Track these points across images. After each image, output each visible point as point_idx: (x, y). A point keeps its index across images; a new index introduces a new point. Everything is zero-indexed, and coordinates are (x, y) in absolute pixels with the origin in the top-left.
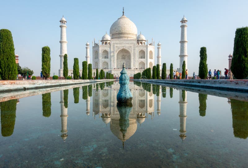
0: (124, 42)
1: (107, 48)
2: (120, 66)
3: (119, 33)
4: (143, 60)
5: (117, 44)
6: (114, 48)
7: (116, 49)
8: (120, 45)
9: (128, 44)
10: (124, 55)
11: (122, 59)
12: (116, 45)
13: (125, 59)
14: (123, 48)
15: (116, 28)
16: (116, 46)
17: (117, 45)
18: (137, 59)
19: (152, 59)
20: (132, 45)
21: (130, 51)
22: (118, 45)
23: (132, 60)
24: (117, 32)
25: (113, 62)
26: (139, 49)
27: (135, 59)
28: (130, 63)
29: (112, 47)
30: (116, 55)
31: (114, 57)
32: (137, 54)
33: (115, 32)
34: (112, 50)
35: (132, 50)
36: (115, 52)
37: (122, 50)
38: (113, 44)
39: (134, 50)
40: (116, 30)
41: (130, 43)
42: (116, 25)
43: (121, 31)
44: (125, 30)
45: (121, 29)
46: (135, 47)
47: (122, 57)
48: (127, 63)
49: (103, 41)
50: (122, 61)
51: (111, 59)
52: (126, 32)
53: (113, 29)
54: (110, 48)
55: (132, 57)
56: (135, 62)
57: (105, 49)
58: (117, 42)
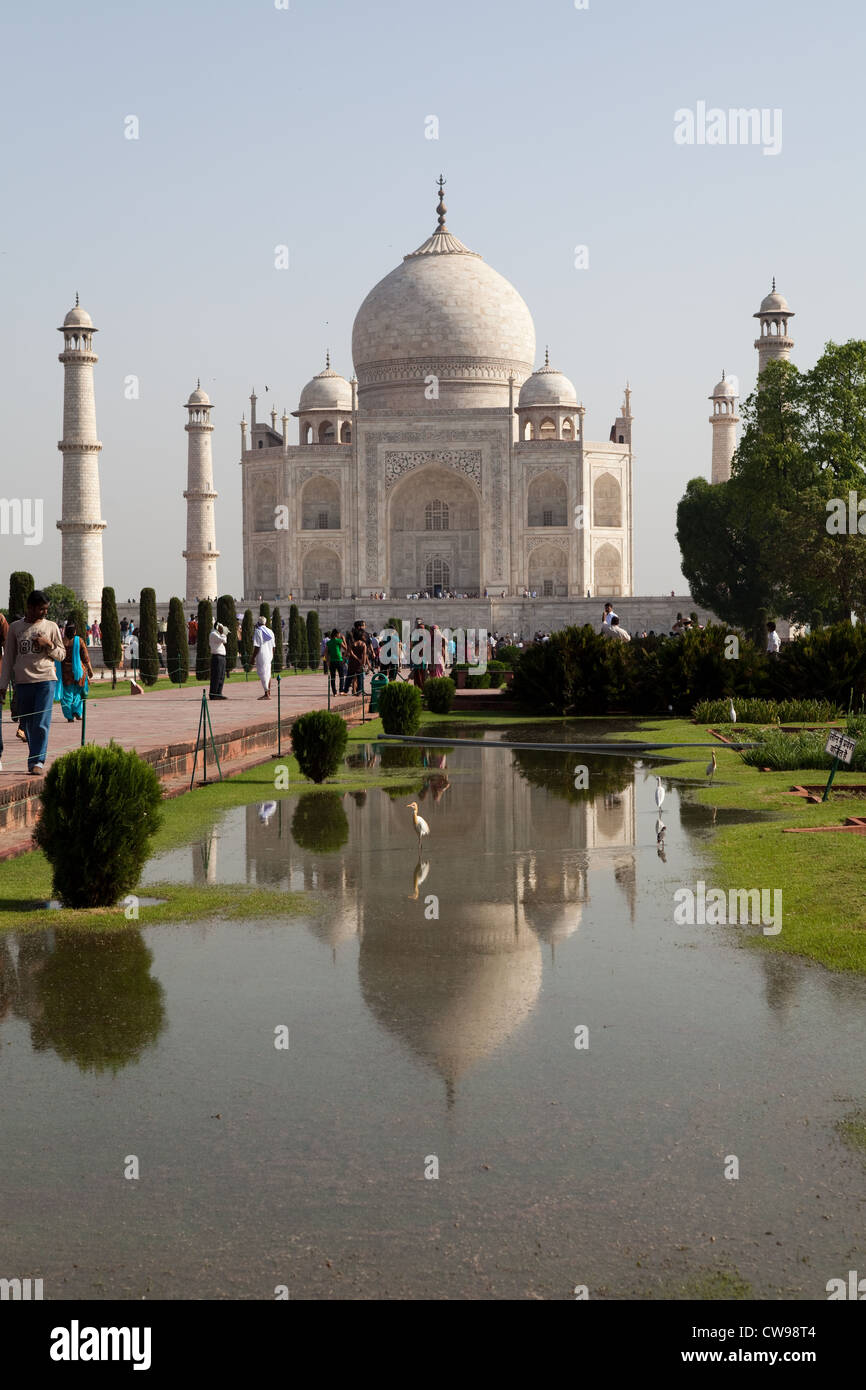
0: (438, 426)
1: (330, 464)
2: (413, 573)
3: (408, 360)
4: (552, 534)
5: (391, 439)
6: (371, 465)
7: (385, 468)
8: (413, 447)
9: (462, 435)
10: (437, 503)
11: (428, 528)
12: (383, 447)
13: (446, 527)
14: (428, 463)
15: (387, 328)
16: (389, 454)
17: (393, 447)
18: (521, 523)
19: (618, 525)
20: (485, 447)
21: (470, 479)
22: (402, 447)
23: (487, 537)
25: (371, 549)
26: (530, 469)
27: (505, 531)
28: (477, 556)
29: (361, 460)
30: (383, 509)
31: (376, 521)
32: (516, 501)
33: (383, 349)
34: (362, 473)
35: (487, 475)
36: (380, 487)
37: (428, 473)
38: (369, 437)
39: (497, 473)
40: (392, 341)
41: (475, 433)
42: (393, 305)
43: (425, 345)
44: (450, 337)
45: (420, 332)
46: (505, 458)
47: (428, 514)
48: (460, 551)
49: (309, 418)
50: (427, 539)
51: (355, 531)
52: (454, 352)
53: (370, 330)
54: (353, 466)
55: (487, 520)
56: (506, 550)
57: (317, 473)
58: (394, 427)
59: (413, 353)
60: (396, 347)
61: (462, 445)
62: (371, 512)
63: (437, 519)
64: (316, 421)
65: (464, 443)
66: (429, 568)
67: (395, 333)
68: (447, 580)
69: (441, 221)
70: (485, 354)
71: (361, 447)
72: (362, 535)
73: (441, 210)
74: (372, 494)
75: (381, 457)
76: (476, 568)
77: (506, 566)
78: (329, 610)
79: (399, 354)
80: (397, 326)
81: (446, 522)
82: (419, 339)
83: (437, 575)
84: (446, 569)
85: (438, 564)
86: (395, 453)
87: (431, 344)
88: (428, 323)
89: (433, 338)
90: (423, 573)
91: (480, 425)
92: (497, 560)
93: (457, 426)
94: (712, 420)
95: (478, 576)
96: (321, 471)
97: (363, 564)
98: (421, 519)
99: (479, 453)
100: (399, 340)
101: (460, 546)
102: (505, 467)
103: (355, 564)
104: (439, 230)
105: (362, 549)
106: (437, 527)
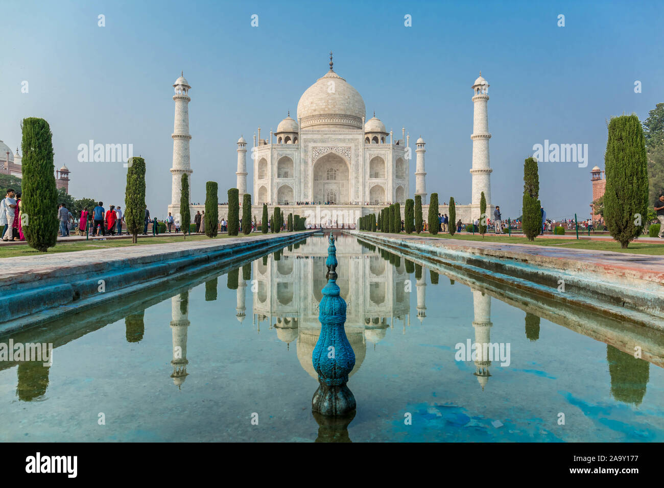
0: (333, 137)
1: (289, 152)
2: (322, 197)
3: (321, 115)
4: (379, 180)
5: (315, 142)
6: (306, 151)
7: (311, 153)
8: (324, 145)
9: (344, 140)
10: (332, 169)
11: (328, 179)
12: (311, 145)
13: (335, 179)
14: (329, 151)
16: (314, 148)
17: (315, 145)
18: (367, 176)
19: (405, 178)
20: (352, 145)
21: (346, 158)
22: (319, 145)
23: (353, 182)
24: (317, 113)
25: (306, 187)
26: (370, 155)
27: (361, 179)
28: (348, 190)
29: (302, 150)
30: (311, 169)
31: (308, 175)
32: (365, 167)
33: (310, 111)
34: (302, 155)
35: (353, 157)
36: (310, 161)
37: (329, 155)
38: (306, 141)
39: (358, 156)
40: (313, 108)
41: (349, 140)
42: (314, 95)
43: (326, 109)
44: (336, 106)
45: (324, 104)
46: (361, 150)
47: (328, 173)
48: (341, 189)
49: (281, 136)
50: (327, 183)
51: (299, 179)
53: (305, 105)
54: (299, 152)
55: (352, 175)
56: (361, 187)
57: (284, 155)
58: (315, 137)
59: (322, 113)
60: (315, 110)
61: (343, 145)
62: (305, 171)
64: (284, 137)
65: (345, 144)
66: (328, 195)
67: (315, 105)
68: (335, 200)
70: (349, 114)
72: (302, 180)
73: (331, 64)
74: (306, 163)
75: (310, 149)
76: (347, 195)
77: (361, 193)
78: (290, 209)
79: (315, 113)
80: (316, 102)
81: (335, 177)
82: (324, 107)
83: (331, 198)
84: (335, 195)
85: (332, 192)
86: (316, 147)
88: (328, 101)
89: (330, 107)
90: (326, 197)
91: (350, 137)
92: (357, 191)
93: (342, 137)
95: (349, 197)
96: (286, 154)
97: (302, 192)
98: (325, 175)
99: (350, 148)
100: (317, 107)
101: (341, 186)
102: (361, 154)
103: (299, 192)
104: (331, 70)
105: (302, 185)
106: (332, 179)
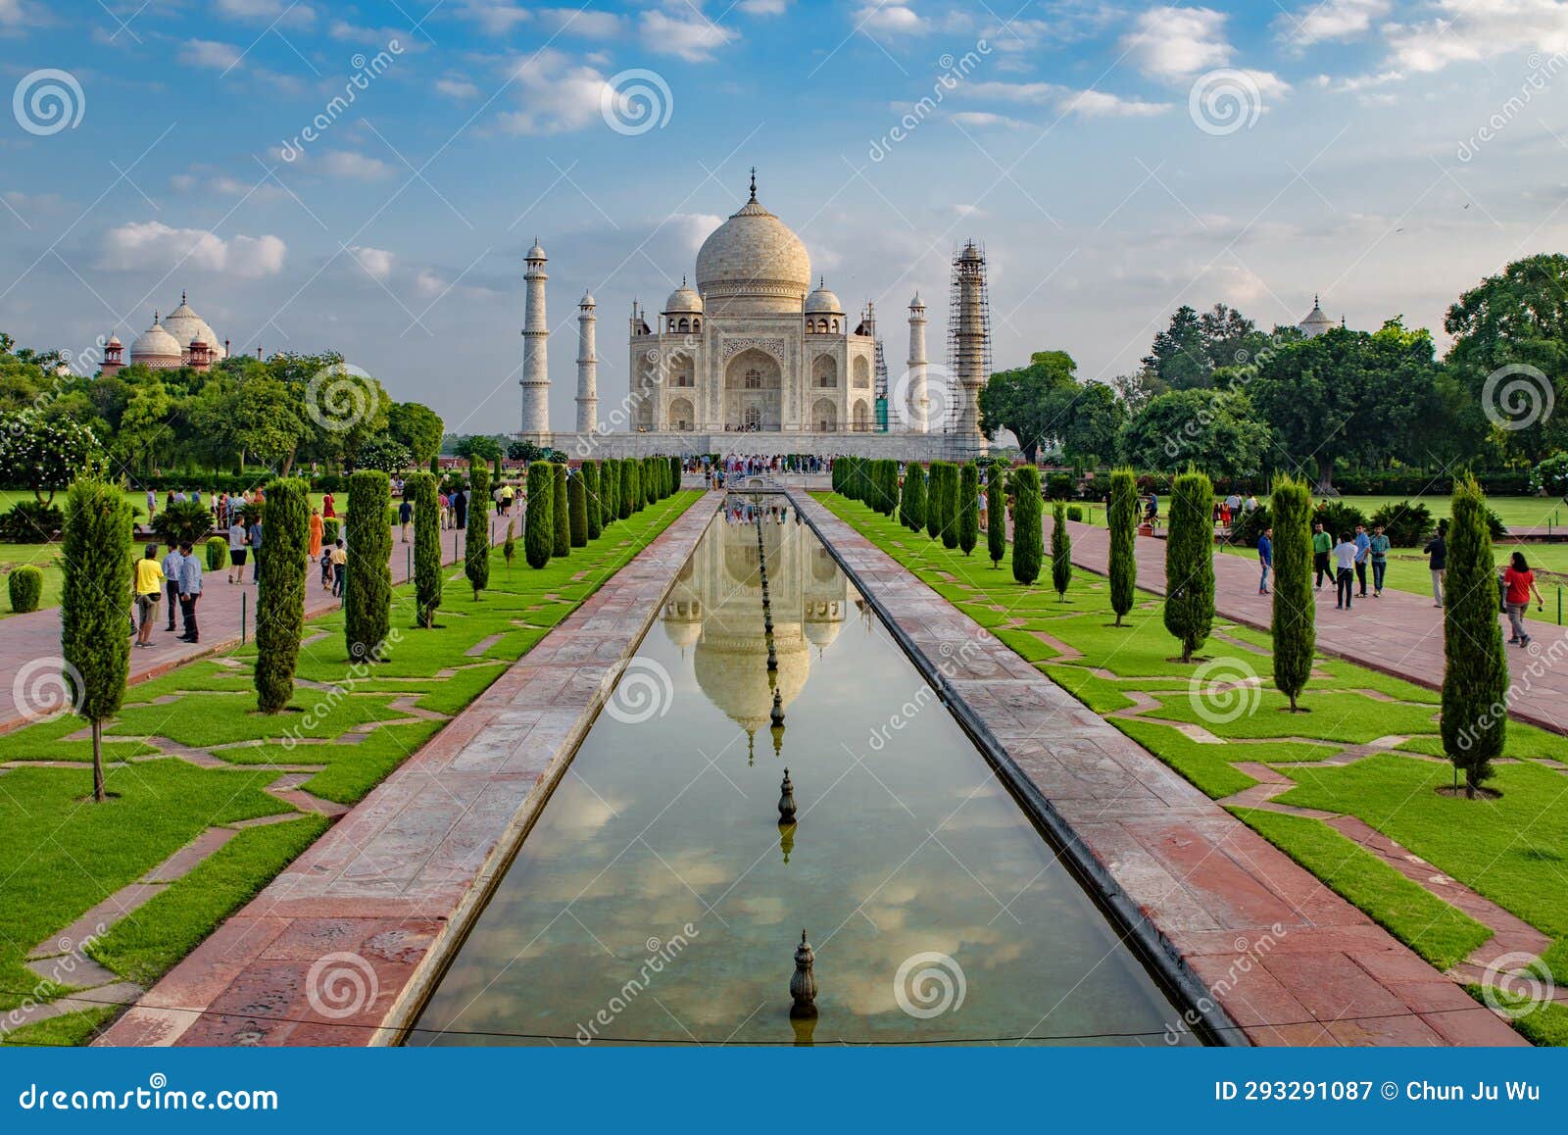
0: (756, 323)
2: (738, 415)
3: (736, 281)
4: (828, 392)
5: (727, 330)
6: (714, 346)
7: (722, 349)
8: (742, 336)
9: (772, 329)
10: (753, 371)
11: (747, 386)
12: (723, 335)
13: (758, 386)
14: (750, 346)
15: (719, 260)
16: (726, 340)
17: (726, 336)
18: (807, 386)
19: (868, 387)
20: (786, 337)
21: (776, 356)
22: (733, 335)
23: (786, 392)
25: (714, 400)
26: (814, 352)
27: (798, 390)
28: (778, 404)
29: (708, 343)
30: (722, 373)
31: (717, 382)
32: (805, 370)
33: (714, 274)
34: (708, 351)
35: (787, 355)
36: (720, 360)
37: (749, 352)
38: (714, 329)
39: (794, 353)
40: (724, 269)
41: (780, 328)
42: (723, 247)
43: (745, 271)
44: (761, 268)
45: (742, 264)
46: (799, 344)
47: (747, 378)
48: (768, 402)
49: (672, 316)
50: (746, 394)
51: (703, 389)
52: (764, 277)
54: (702, 348)
55: (786, 383)
56: (798, 402)
58: (728, 323)
59: (738, 277)
60: (726, 273)
61: (773, 336)
62: (714, 375)
63: (753, 382)
64: (677, 319)
65: (773, 334)
66: (747, 412)
67: (726, 264)
68: (758, 421)
69: (753, 195)
70: (783, 278)
71: (708, 336)
72: (708, 391)
73: (753, 189)
74: (714, 365)
75: (721, 342)
76: (778, 412)
77: (798, 412)
79: (728, 277)
80: (727, 260)
81: (758, 384)
82: (741, 268)
83: (752, 417)
84: (758, 413)
85: (753, 410)
86: (729, 340)
87: (749, 271)
88: (747, 259)
89: (750, 268)
90: (744, 415)
91: (783, 323)
92: (793, 408)
93: (769, 323)
94: (910, 321)
95: (780, 418)
97: (708, 408)
98: (743, 381)
99: (782, 340)
100: (728, 268)
101: (768, 399)
102: (798, 350)
103: (703, 409)
104: (752, 201)
105: (708, 399)
106: (753, 386)
